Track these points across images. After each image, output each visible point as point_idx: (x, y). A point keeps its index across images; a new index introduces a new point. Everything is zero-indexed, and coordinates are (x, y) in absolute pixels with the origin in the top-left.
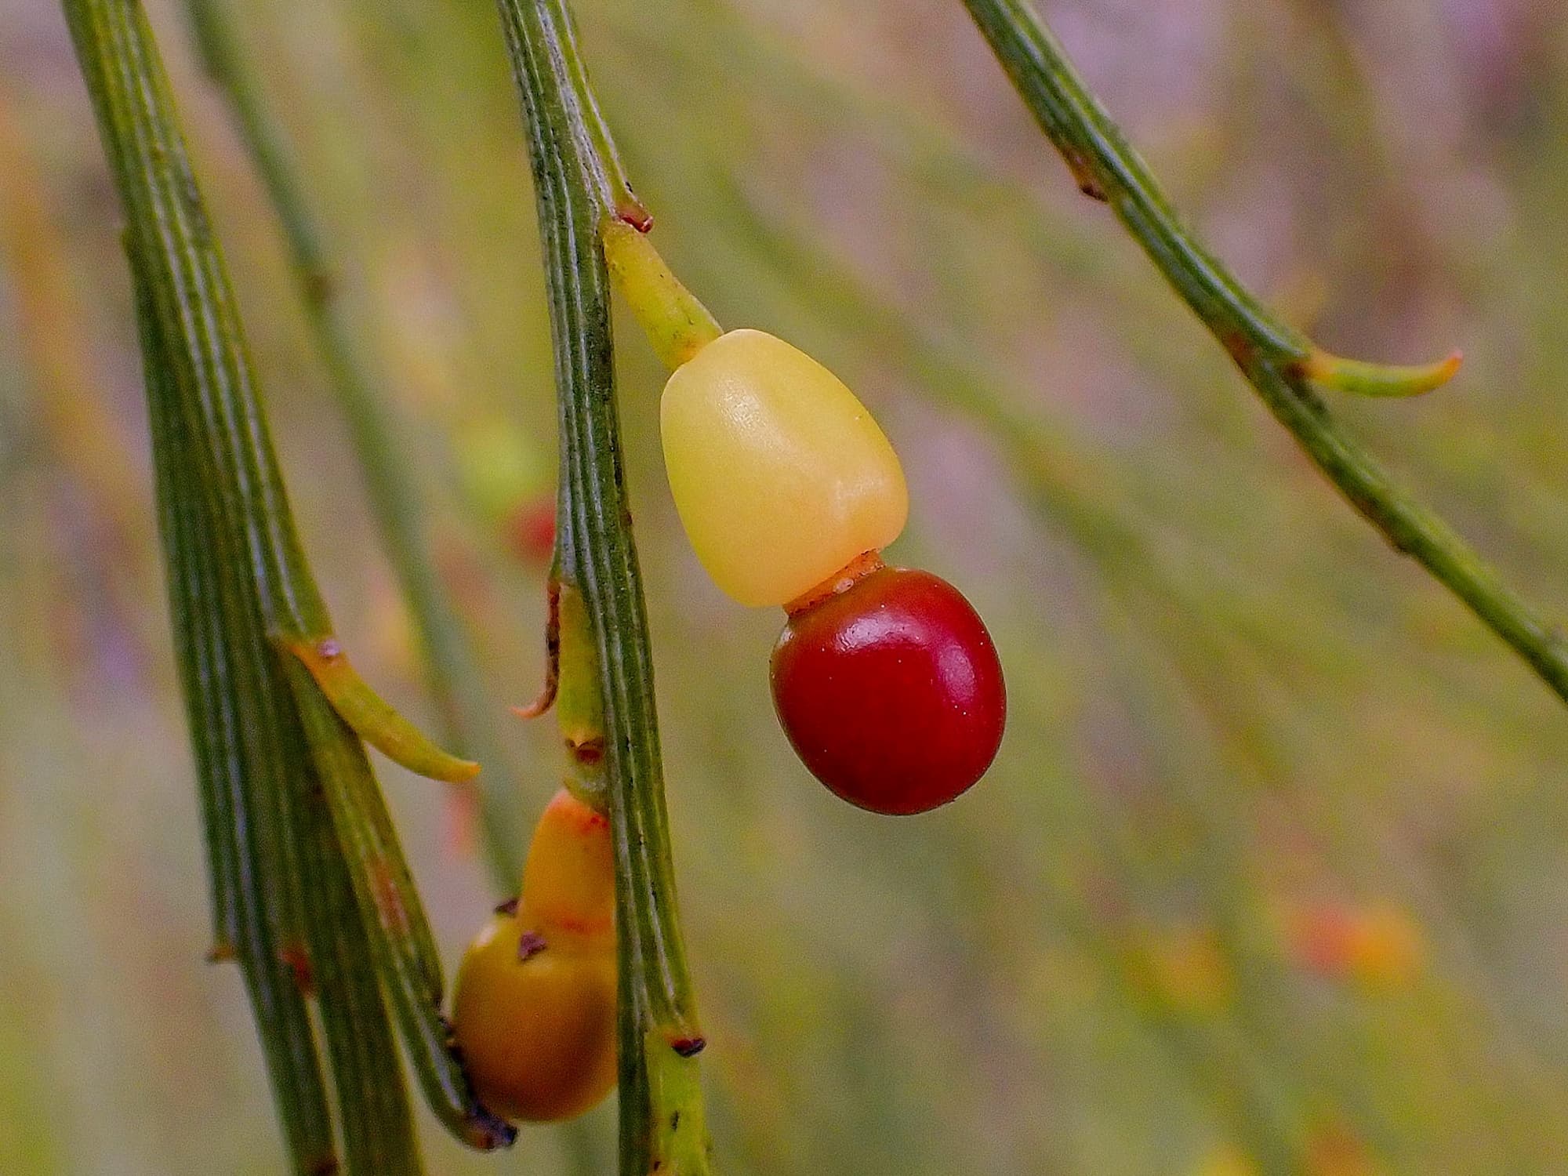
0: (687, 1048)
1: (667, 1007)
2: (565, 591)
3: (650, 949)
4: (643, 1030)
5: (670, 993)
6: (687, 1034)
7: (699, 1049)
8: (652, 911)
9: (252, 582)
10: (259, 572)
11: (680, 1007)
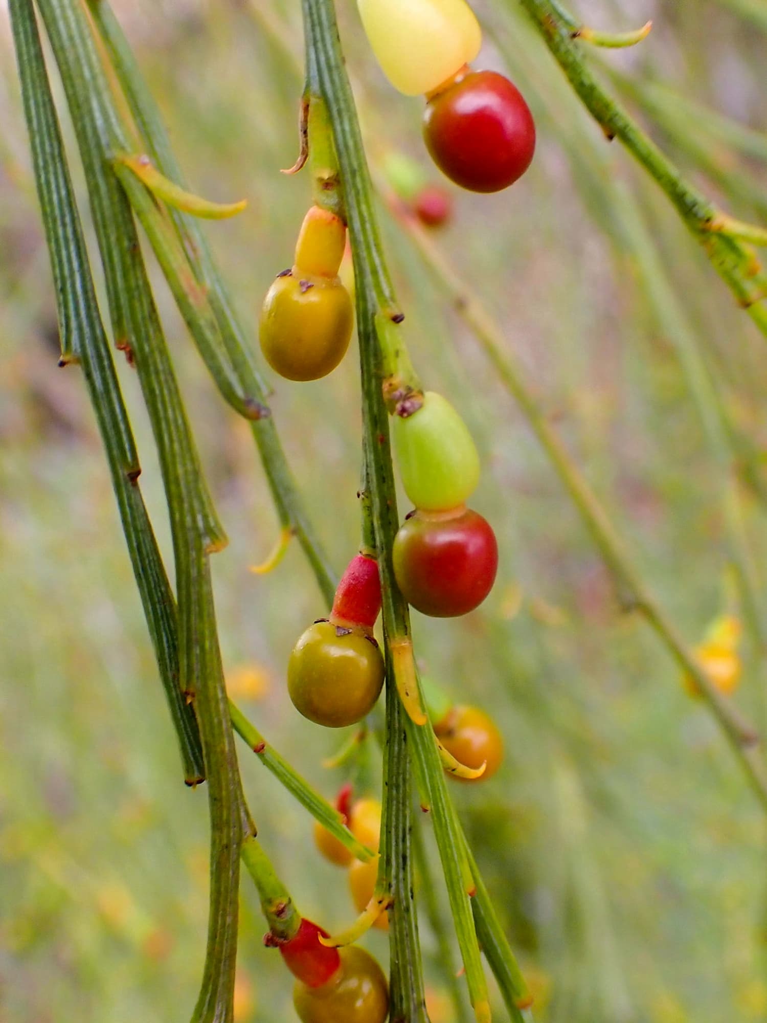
0: (397, 319)
1: (386, 301)
2: (313, 101)
3: (375, 272)
4: (373, 314)
5: (387, 293)
6: (396, 312)
7: (402, 320)
8: (375, 254)
9: (94, 128)
10: (99, 122)
11: (393, 299)
